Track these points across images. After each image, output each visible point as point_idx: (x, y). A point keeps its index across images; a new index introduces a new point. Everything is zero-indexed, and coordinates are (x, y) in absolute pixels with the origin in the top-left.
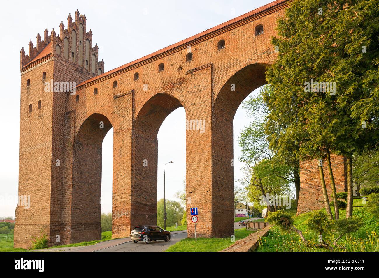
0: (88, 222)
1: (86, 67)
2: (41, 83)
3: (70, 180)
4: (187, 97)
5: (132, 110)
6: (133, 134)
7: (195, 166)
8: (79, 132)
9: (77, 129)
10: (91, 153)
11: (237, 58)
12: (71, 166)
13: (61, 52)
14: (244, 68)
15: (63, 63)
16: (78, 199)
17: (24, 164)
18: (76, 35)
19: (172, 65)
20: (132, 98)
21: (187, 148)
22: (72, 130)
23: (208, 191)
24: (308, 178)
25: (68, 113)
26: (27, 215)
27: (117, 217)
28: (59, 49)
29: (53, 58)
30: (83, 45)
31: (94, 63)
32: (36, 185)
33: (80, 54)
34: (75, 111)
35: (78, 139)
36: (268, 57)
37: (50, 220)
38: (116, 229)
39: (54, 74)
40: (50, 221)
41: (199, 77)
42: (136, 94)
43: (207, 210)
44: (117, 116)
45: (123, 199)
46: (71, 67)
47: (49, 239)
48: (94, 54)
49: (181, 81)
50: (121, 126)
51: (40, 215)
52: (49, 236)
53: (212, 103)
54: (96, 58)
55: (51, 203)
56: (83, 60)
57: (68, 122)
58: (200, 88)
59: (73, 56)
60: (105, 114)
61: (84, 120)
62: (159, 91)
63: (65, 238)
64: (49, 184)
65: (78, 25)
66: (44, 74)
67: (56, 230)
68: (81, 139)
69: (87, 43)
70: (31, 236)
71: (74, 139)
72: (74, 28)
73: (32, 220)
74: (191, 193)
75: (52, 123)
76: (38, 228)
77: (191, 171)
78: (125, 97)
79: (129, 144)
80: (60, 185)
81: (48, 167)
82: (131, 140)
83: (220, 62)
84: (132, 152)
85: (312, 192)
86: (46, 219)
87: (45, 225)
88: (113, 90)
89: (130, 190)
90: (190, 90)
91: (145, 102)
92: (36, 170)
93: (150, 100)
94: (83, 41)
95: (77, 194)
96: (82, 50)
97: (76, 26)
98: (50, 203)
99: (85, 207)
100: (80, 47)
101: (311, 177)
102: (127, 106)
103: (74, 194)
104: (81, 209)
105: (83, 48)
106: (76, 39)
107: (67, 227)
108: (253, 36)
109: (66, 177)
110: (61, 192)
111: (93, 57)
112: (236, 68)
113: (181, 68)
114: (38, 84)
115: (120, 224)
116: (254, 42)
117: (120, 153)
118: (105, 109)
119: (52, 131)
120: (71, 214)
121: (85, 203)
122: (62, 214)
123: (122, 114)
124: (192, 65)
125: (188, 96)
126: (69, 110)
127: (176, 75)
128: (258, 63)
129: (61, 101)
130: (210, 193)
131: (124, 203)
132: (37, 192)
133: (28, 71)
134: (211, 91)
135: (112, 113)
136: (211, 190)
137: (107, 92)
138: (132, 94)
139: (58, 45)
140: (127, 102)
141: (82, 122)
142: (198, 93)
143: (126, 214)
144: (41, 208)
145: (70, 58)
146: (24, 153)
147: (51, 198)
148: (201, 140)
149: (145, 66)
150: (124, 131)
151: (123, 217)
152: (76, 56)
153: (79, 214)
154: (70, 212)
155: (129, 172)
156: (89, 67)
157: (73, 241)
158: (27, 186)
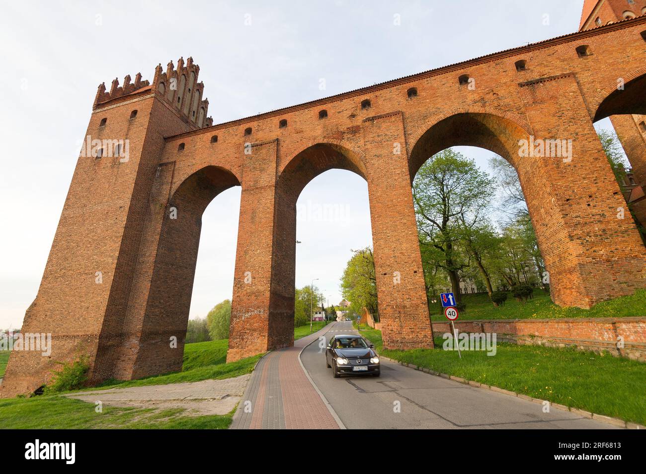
0: (168, 328)
1: (193, 119)
2: (126, 124)
3: (152, 259)
4: (366, 147)
5: (276, 162)
6: (276, 193)
7: (389, 235)
8: (177, 191)
9: (175, 187)
10: (188, 222)
11: (438, 106)
12: (158, 237)
13: (165, 92)
14: (450, 117)
15: (165, 104)
16: (159, 289)
17: (66, 232)
18: (186, 80)
19: (339, 112)
20: (276, 148)
21: (371, 211)
22: (166, 187)
23: (415, 272)
24: (587, 250)
25: (161, 165)
26: (50, 320)
27: (240, 317)
28: (163, 88)
29: (153, 95)
30: (192, 94)
31: (201, 117)
32: (83, 267)
33: (187, 101)
34: (175, 162)
35: (173, 200)
36: (484, 106)
37: (101, 327)
38: (238, 340)
39: (151, 113)
40: (100, 330)
41: (384, 126)
42: (282, 143)
43: (419, 302)
44: (249, 169)
45: (254, 287)
46: (174, 111)
47: (93, 365)
48: (203, 108)
49: (354, 130)
50: (256, 182)
51: (81, 319)
52: (94, 359)
53: (407, 154)
54: (205, 112)
55: (111, 296)
56: (190, 109)
57: (160, 176)
58: (387, 138)
59: (179, 102)
60: (227, 167)
61: (190, 174)
62: (320, 140)
63: (123, 361)
64: (113, 263)
65: (189, 72)
66: (135, 113)
67: (110, 346)
68: (177, 200)
69: (197, 94)
70: (51, 359)
71: (168, 199)
72: (184, 73)
73: (58, 329)
74: (385, 274)
75: (136, 174)
76: (71, 344)
77: (382, 242)
78: (264, 146)
79: (269, 205)
80: (130, 266)
81: (117, 237)
82: (273, 200)
83: (414, 110)
84: (274, 217)
85: (601, 270)
86: (93, 325)
87: (87, 339)
88: (244, 138)
89: (269, 272)
90: (371, 139)
91: (296, 153)
92: (90, 242)
93: (304, 152)
94: (193, 90)
95: (159, 282)
96: (190, 98)
97: (188, 72)
98: (107, 297)
99: (168, 304)
100: (188, 95)
101: (591, 248)
102: (268, 157)
103: (154, 282)
104: (162, 307)
105: (192, 97)
106: (185, 85)
107: (131, 339)
108: (458, 85)
109: (145, 255)
110: (130, 278)
111: (202, 111)
112: (438, 117)
113: (353, 116)
114: (120, 124)
115: (246, 329)
116: (460, 90)
117: (252, 218)
118: (229, 160)
119: (133, 185)
120: (144, 315)
121: (169, 297)
122: (124, 315)
123: (258, 167)
124: (371, 113)
125: (369, 146)
126: (165, 161)
127: (346, 123)
128: (469, 112)
129: (154, 148)
130: (420, 275)
131: (257, 294)
132: (83, 277)
133: (106, 109)
134: (404, 141)
135: (240, 166)
136: (421, 270)
137: (234, 141)
138: (276, 143)
139: (163, 83)
140: (268, 152)
141: (186, 176)
142: (385, 144)
143: (260, 312)
144: (87, 305)
145: (174, 101)
146: (72, 216)
147: (112, 287)
148: (394, 201)
149: (297, 113)
150: (261, 188)
151: (251, 318)
152: (182, 102)
153: (157, 315)
154: (142, 312)
155: (268, 245)
156: (196, 120)
157: (139, 365)
158: (65, 268)
